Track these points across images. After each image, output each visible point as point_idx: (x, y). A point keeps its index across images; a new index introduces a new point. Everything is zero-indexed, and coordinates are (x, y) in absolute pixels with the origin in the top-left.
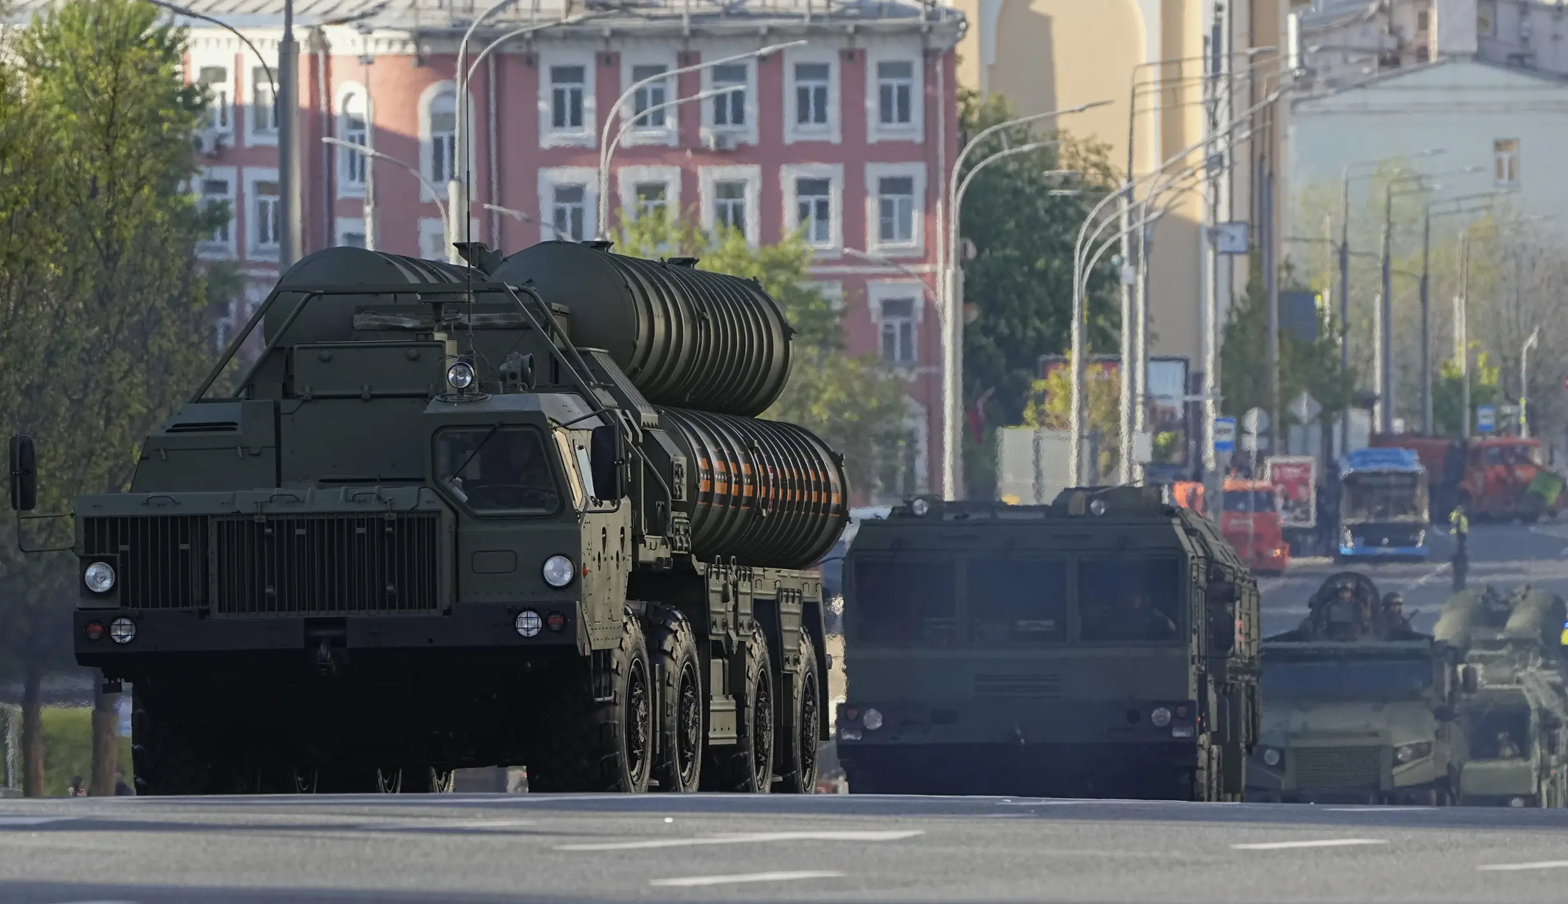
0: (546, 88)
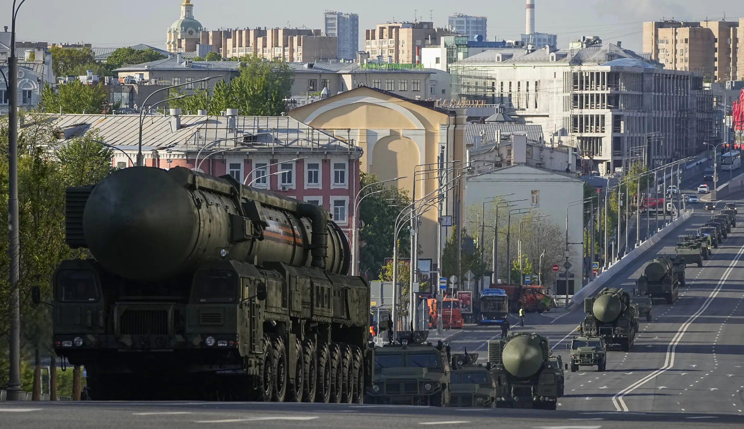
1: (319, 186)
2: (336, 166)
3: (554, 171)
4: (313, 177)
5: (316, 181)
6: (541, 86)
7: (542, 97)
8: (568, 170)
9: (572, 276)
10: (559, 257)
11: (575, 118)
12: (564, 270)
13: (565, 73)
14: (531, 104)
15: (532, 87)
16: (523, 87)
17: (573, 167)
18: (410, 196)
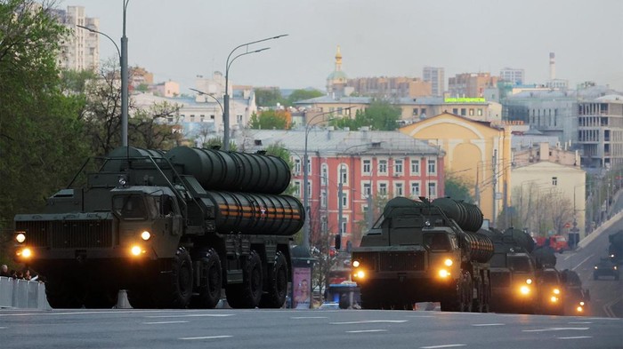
0: (363, 165)
1: (419, 174)
2: (430, 162)
3: (567, 165)
4: (416, 169)
5: (417, 171)
6: (559, 112)
7: (559, 119)
8: (575, 164)
9: (578, 230)
10: (569, 219)
11: (580, 132)
12: (573, 226)
13: (573, 104)
14: (553, 123)
15: (553, 113)
16: (547, 113)
17: (578, 163)
18: (475, 180)
